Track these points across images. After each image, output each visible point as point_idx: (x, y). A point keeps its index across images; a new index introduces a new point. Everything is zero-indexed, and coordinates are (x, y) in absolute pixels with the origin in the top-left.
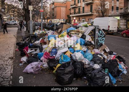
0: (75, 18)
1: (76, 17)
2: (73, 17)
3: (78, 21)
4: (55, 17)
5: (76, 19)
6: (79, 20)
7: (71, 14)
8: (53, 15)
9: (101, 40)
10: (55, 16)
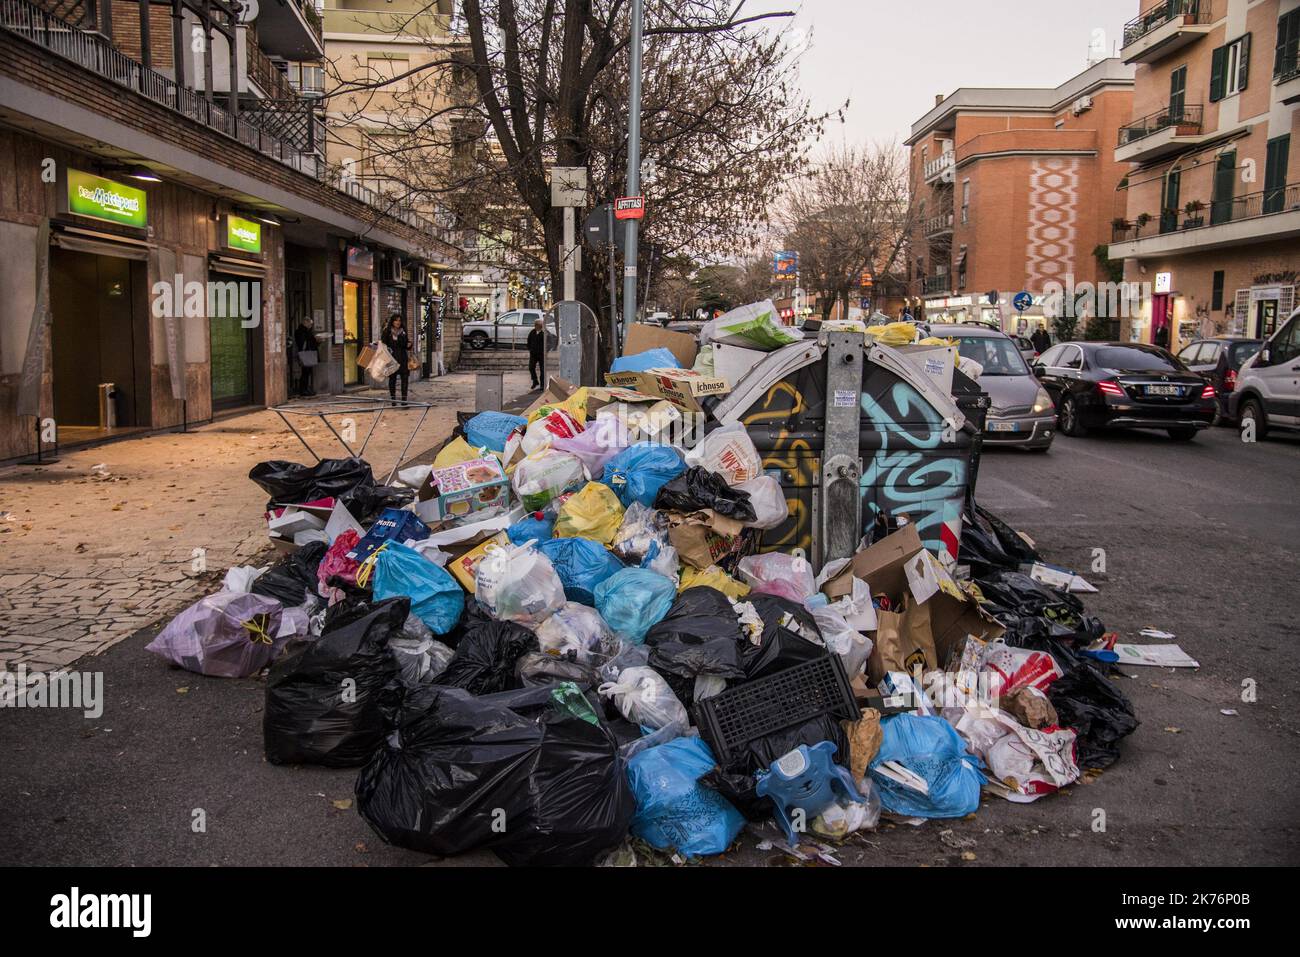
0: (1164, 282)
1: (1181, 260)
2: (1149, 265)
3: (1200, 311)
4: (962, 269)
5: (1177, 292)
6: (1217, 306)
7: (1121, 227)
8: (941, 251)
9: (913, 480)
10: (957, 260)
